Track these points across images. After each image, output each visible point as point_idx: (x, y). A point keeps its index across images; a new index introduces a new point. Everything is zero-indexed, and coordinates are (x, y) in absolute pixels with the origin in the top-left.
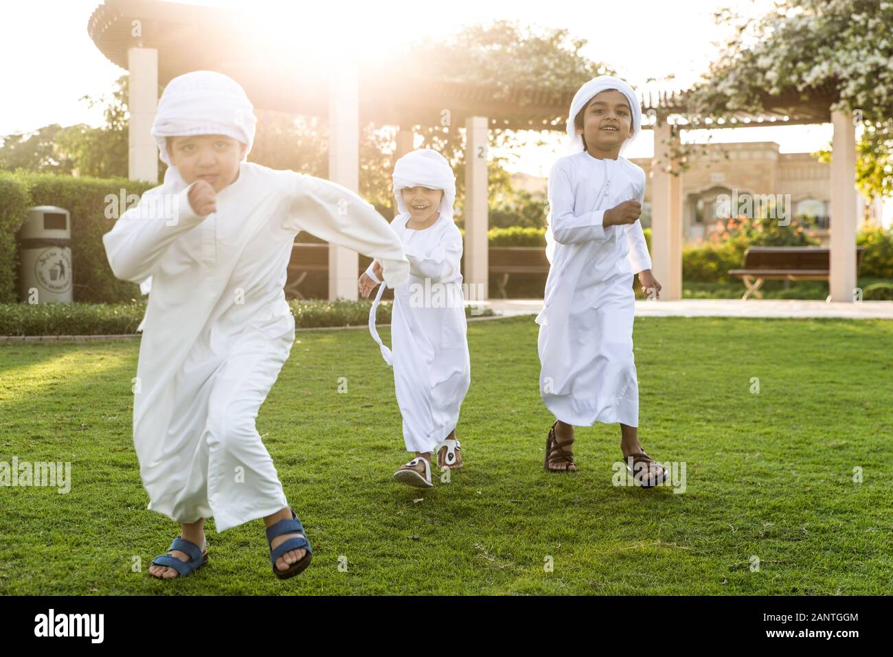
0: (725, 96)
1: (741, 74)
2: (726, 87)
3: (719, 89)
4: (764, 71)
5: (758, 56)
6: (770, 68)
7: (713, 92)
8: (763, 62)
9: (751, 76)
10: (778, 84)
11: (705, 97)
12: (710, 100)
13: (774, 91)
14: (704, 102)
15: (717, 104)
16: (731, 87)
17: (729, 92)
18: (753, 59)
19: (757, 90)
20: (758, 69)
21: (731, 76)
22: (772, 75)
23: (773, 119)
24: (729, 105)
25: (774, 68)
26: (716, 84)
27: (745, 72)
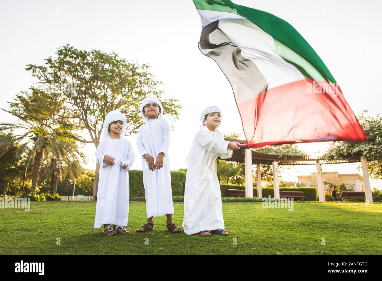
0: (333, 156)
1: (337, 150)
2: (333, 154)
3: (332, 154)
4: (342, 150)
5: (340, 147)
6: (344, 149)
7: (330, 155)
8: (342, 148)
9: (339, 151)
10: (346, 153)
11: (328, 156)
12: (329, 157)
13: (345, 154)
14: (328, 157)
15: (332, 158)
16: (335, 154)
17: (334, 155)
18: (339, 147)
19: (341, 154)
20: (340, 150)
21: (334, 151)
22: (344, 150)
23: (344, 161)
24: (335, 158)
25: (345, 149)
26: (331, 153)
27: (338, 150)
